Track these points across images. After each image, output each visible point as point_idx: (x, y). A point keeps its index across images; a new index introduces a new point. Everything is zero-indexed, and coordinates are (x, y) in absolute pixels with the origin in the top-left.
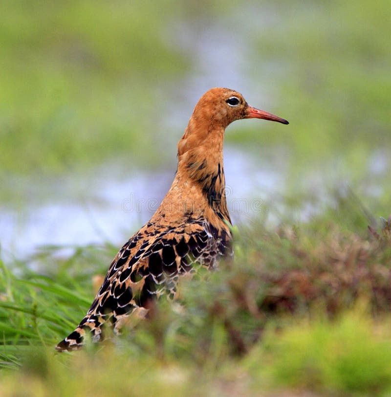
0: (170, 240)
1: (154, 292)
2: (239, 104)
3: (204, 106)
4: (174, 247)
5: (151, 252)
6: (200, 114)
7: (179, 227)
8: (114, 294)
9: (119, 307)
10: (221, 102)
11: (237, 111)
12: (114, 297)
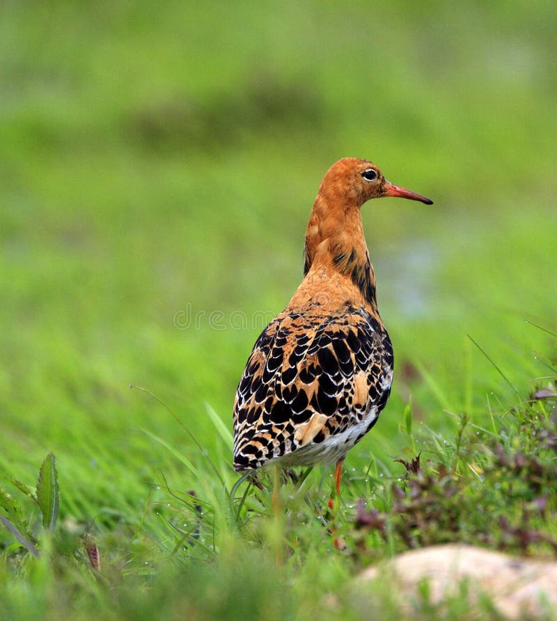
0: (337, 333)
1: (333, 396)
2: (376, 179)
3: (335, 181)
4: (345, 341)
5: (317, 347)
6: (330, 191)
7: (342, 317)
8: (283, 399)
9: (295, 415)
10: (355, 176)
11: (374, 187)
12: (286, 402)
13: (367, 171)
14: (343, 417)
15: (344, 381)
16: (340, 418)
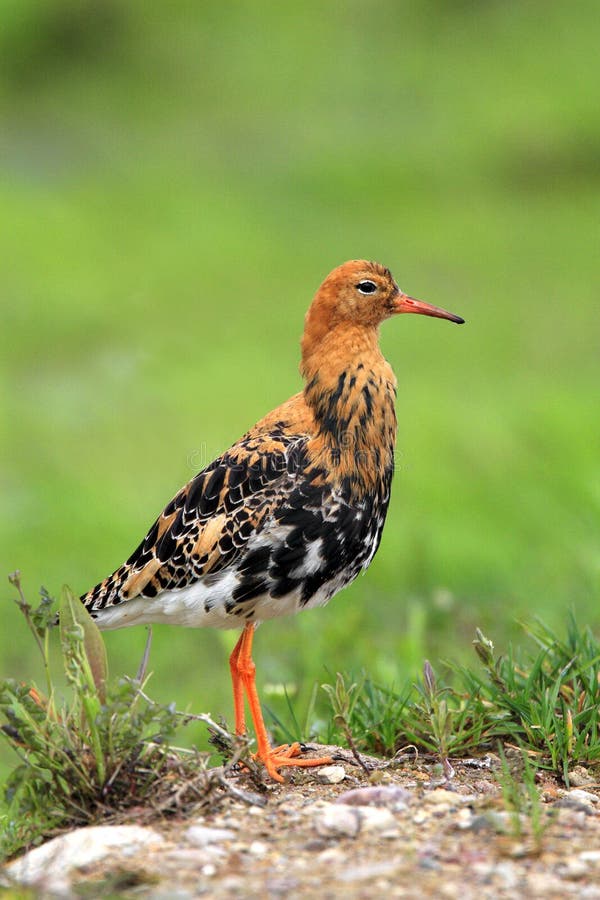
13: (362, 282)
14: (177, 568)
15: (195, 522)
16: (174, 569)
